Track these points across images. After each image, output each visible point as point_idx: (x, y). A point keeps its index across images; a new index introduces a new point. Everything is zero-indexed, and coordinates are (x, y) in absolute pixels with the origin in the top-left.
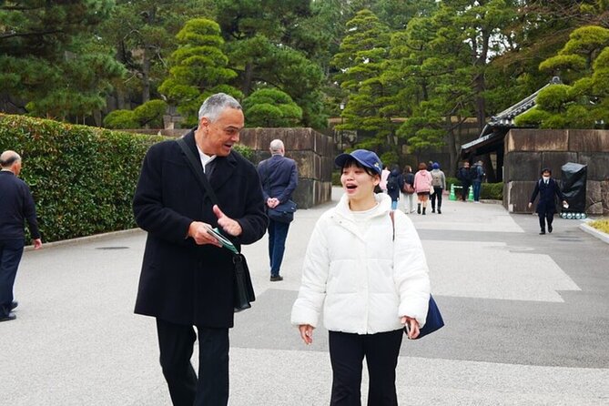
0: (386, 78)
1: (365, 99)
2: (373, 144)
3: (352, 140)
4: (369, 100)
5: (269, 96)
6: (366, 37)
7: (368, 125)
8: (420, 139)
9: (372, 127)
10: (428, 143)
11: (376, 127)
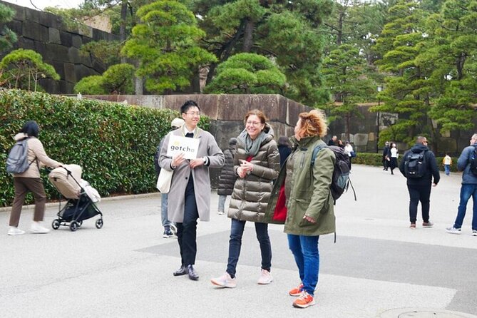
0: (420, 60)
1: (401, 81)
2: (406, 126)
3: (393, 122)
4: (404, 83)
5: (245, 60)
6: (407, 22)
7: (402, 107)
8: (449, 120)
9: (406, 109)
10: (456, 124)
11: (411, 109)
